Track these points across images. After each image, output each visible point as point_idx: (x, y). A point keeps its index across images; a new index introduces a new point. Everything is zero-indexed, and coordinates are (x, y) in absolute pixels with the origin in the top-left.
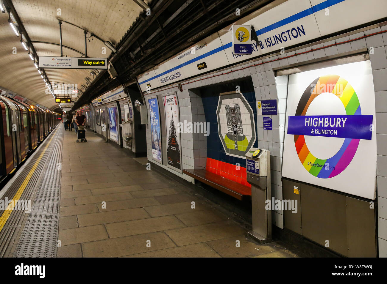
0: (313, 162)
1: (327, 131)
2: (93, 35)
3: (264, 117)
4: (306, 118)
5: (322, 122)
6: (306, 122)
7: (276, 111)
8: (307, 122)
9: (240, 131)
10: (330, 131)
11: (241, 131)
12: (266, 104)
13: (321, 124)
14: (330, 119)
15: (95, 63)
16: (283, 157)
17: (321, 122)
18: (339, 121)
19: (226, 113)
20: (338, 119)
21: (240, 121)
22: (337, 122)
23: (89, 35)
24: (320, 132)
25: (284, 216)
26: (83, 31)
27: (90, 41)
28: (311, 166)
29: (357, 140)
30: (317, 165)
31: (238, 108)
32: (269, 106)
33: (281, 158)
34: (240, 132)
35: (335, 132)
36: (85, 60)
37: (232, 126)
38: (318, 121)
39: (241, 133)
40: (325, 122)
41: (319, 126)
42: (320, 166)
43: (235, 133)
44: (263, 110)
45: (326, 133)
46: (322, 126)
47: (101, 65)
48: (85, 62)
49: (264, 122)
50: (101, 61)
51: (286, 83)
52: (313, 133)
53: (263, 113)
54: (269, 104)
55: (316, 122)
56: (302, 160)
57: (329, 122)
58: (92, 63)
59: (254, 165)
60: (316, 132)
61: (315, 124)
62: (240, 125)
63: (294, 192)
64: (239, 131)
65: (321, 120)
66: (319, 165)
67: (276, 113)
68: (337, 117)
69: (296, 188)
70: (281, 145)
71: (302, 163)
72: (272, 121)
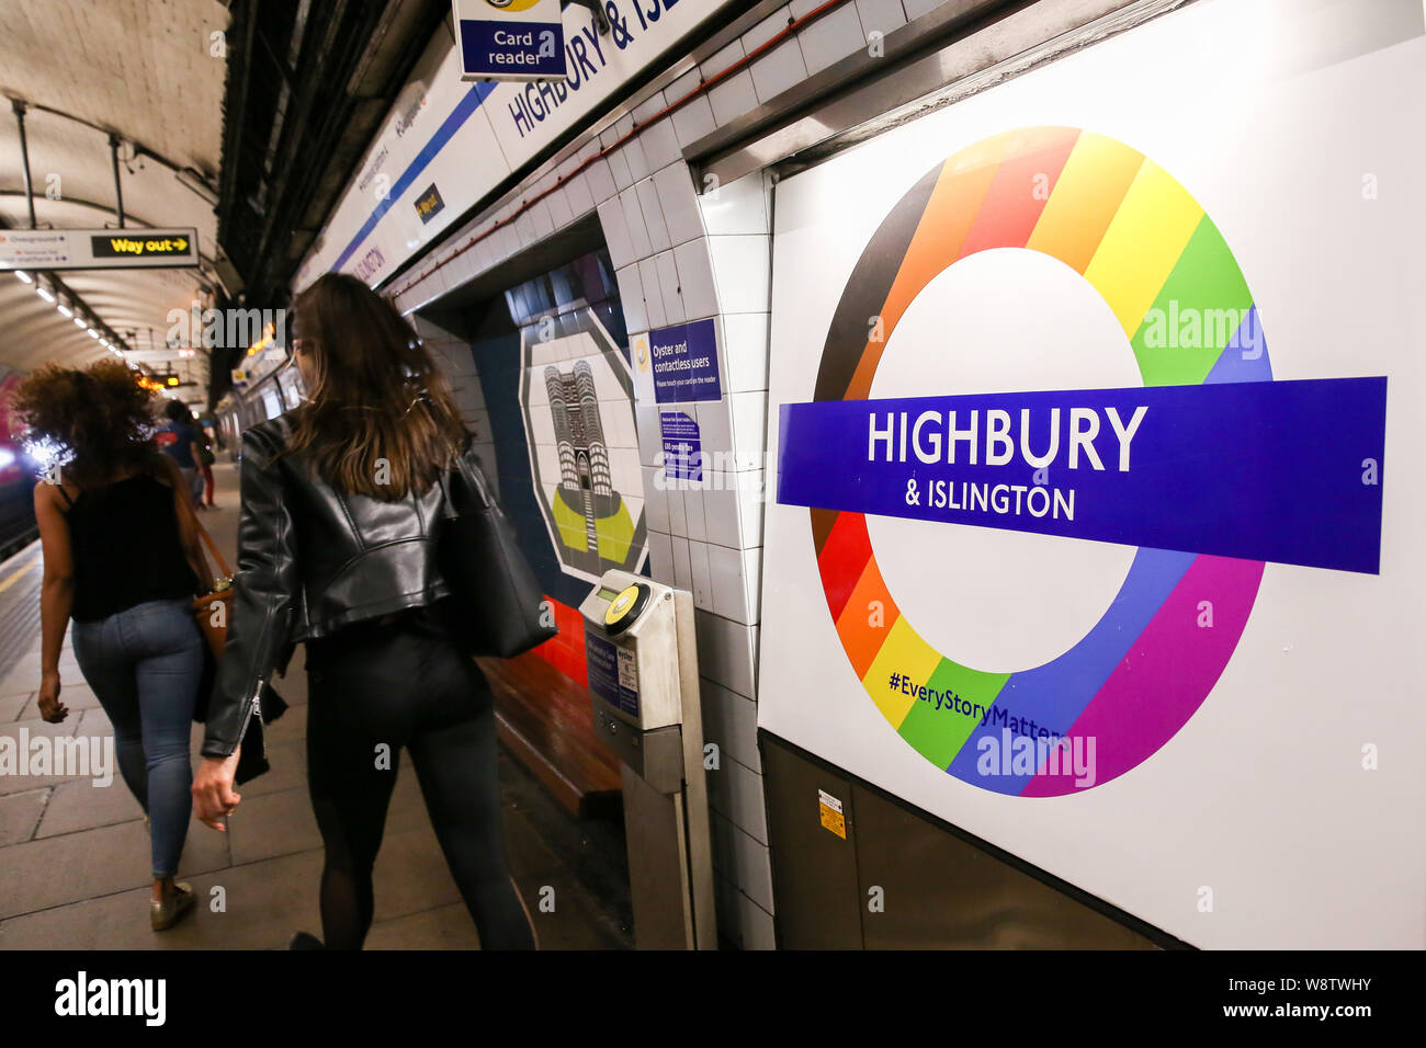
0: (920, 678)
1: (1001, 493)
2: (141, 149)
3: (664, 415)
4: (873, 416)
5: (971, 435)
6: (874, 435)
7: (712, 379)
8: (881, 435)
9: (602, 474)
10: (1025, 495)
11: (606, 475)
12: (670, 349)
13: (963, 446)
14: (1025, 413)
15: (152, 246)
16: (758, 625)
17: (963, 435)
18: (1084, 425)
19: (551, 400)
20: (1077, 414)
21: (598, 434)
22: (1076, 437)
23: (126, 150)
24: (958, 499)
25: (777, 920)
26: (105, 138)
27: (132, 172)
28: (911, 700)
29: (1245, 564)
30: (945, 700)
31: (588, 376)
32: (683, 357)
33: (752, 631)
34: (600, 478)
35: (1065, 505)
36: (116, 238)
37: (573, 452)
38: (943, 429)
39: (606, 484)
40: (992, 436)
41: (951, 460)
42: (967, 708)
43: (586, 482)
44: (657, 377)
45: (1001, 505)
46: (973, 460)
47: (175, 252)
48: (118, 246)
49: (665, 441)
50: (173, 238)
51: (765, 229)
52: (915, 501)
53: (662, 395)
54: (682, 348)
55: (935, 438)
56: (861, 658)
57: (1015, 433)
58: (145, 248)
59: (615, 664)
60: (937, 497)
61: (928, 448)
62: (598, 450)
63: (823, 819)
64: (596, 474)
65: (963, 424)
66: (957, 699)
67: (713, 392)
68: (1068, 400)
69: (830, 803)
70: (749, 559)
71: (861, 673)
72: (698, 437)
